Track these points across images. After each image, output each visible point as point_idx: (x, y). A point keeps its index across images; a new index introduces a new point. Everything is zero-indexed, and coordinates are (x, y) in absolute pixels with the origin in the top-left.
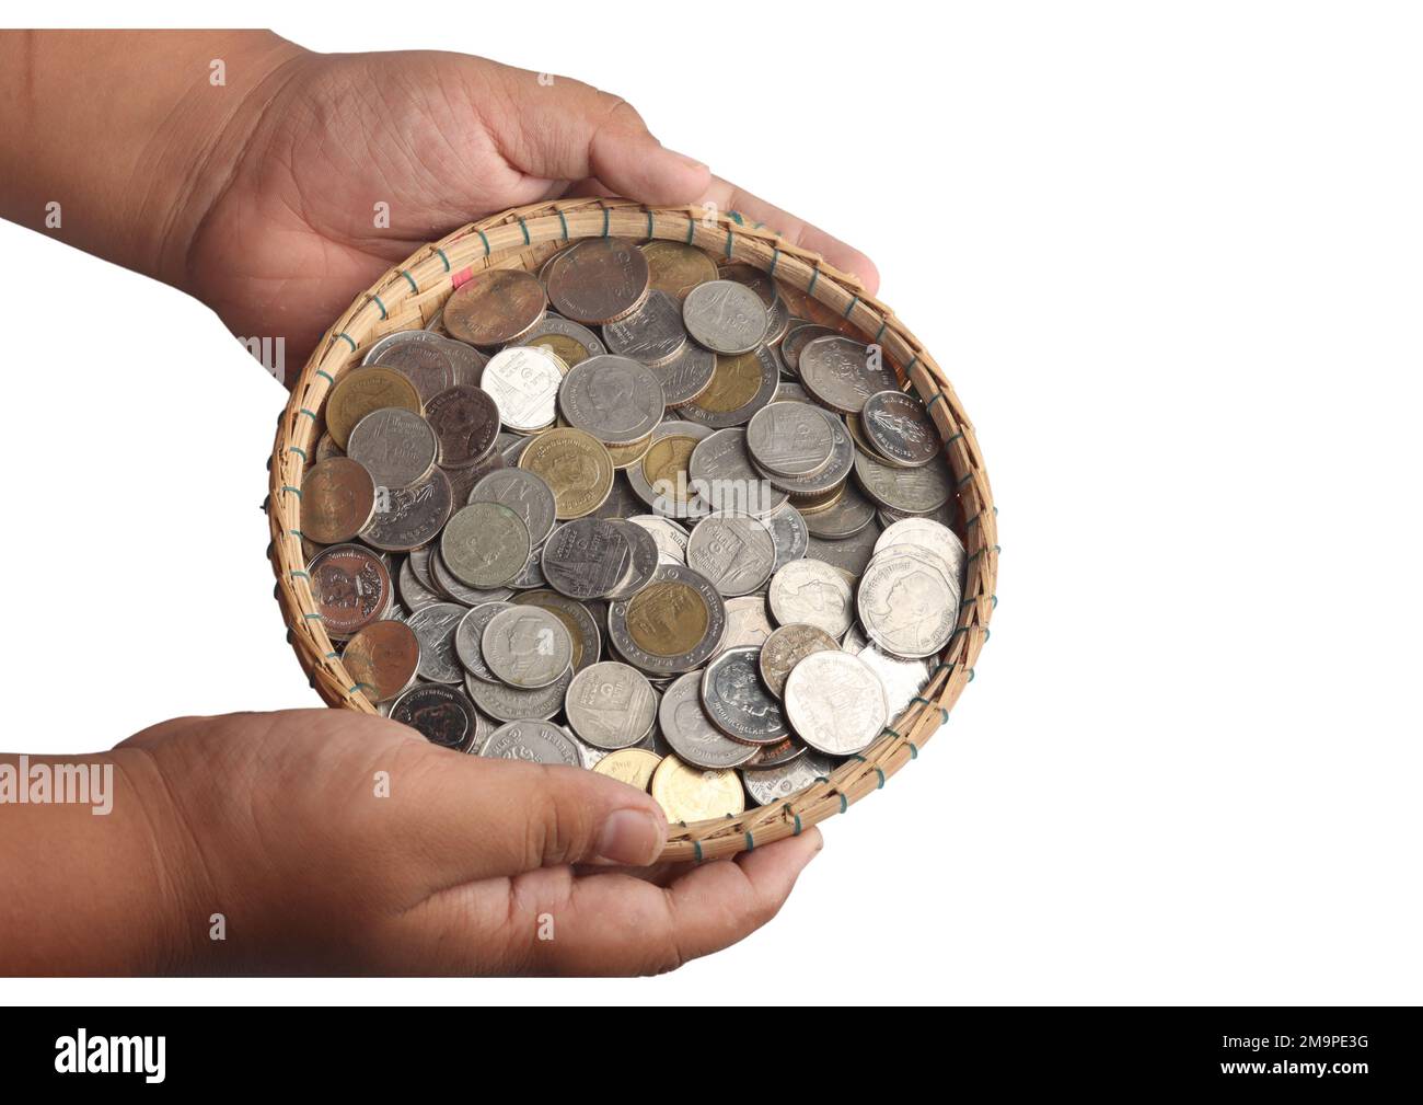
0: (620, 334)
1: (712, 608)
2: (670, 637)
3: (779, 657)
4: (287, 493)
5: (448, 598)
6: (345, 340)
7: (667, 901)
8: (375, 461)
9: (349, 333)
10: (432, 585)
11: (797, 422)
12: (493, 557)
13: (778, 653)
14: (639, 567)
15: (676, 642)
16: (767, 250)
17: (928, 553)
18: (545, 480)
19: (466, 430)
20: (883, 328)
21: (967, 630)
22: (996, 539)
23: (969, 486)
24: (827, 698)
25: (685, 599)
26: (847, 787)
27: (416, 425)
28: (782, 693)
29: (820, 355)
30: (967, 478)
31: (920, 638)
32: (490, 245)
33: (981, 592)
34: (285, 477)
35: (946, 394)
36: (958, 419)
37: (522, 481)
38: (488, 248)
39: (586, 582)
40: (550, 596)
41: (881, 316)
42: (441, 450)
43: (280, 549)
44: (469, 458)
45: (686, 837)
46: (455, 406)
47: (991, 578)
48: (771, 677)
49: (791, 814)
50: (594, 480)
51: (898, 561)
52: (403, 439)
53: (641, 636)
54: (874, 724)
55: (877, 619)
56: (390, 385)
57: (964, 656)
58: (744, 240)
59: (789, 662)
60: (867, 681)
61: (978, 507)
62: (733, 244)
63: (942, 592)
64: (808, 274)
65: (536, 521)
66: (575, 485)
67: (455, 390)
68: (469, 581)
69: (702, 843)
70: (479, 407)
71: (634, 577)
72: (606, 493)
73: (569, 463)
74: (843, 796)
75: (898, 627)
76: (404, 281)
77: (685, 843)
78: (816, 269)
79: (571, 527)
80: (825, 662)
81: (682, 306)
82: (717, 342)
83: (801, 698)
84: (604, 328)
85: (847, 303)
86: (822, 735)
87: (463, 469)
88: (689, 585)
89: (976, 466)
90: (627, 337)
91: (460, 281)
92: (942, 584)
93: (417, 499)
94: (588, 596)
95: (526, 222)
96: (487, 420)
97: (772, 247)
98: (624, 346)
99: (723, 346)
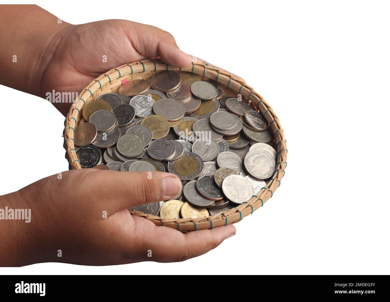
0: (172, 95)
1: (199, 163)
2: (186, 171)
3: (220, 176)
4: (70, 129)
5: (119, 160)
6: (89, 91)
7: (185, 236)
8: (97, 124)
9: (90, 89)
10: (114, 157)
11: (225, 116)
12: (132, 148)
13: (220, 175)
14: (177, 152)
15: (189, 172)
16: (215, 73)
17: (265, 151)
18: (149, 129)
19: (125, 116)
20: (251, 93)
21: (278, 170)
22: (286, 148)
23: (278, 134)
24: (235, 188)
25: (191, 161)
26: (241, 210)
27: (110, 114)
28: (221, 186)
29: (232, 102)
30: (277, 132)
31: (263, 174)
32: (133, 70)
33: (282, 160)
34: (69, 124)
35: (270, 110)
36: (274, 116)
37: (142, 128)
38: (132, 71)
39: (161, 155)
40: (150, 160)
41: (250, 90)
42: (117, 122)
43: (67, 143)
44: (126, 123)
45: (191, 221)
46: (122, 110)
47: (285, 157)
48: (218, 182)
49: (224, 216)
50: (163, 129)
51: (256, 152)
52: (106, 118)
53: (177, 170)
54: (250, 196)
55: (250, 168)
56: (102, 105)
57: (277, 177)
58: (209, 70)
59: (223, 178)
60: (247, 184)
61: (280, 139)
62: (206, 71)
63: (270, 161)
64: (228, 79)
65: (146, 139)
66: (157, 130)
67: (122, 105)
68: (125, 155)
69: (196, 223)
70: (129, 109)
71: (176, 155)
72: (167, 132)
73: (156, 124)
74: (240, 212)
75: (257, 170)
76: (107, 77)
77: (191, 223)
78: (230, 78)
79: (157, 141)
80: (234, 178)
81: (190, 87)
82: (201, 96)
83: (227, 187)
84: (167, 93)
85: (240, 87)
86: (234, 197)
87: (124, 127)
88: (193, 157)
89: (279, 128)
90: (174, 95)
91: (124, 82)
92: (270, 160)
93: (110, 134)
94: (162, 159)
95: (144, 64)
96: (131, 113)
97: (217, 72)
98: (173, 97)
99: (203, 97)
